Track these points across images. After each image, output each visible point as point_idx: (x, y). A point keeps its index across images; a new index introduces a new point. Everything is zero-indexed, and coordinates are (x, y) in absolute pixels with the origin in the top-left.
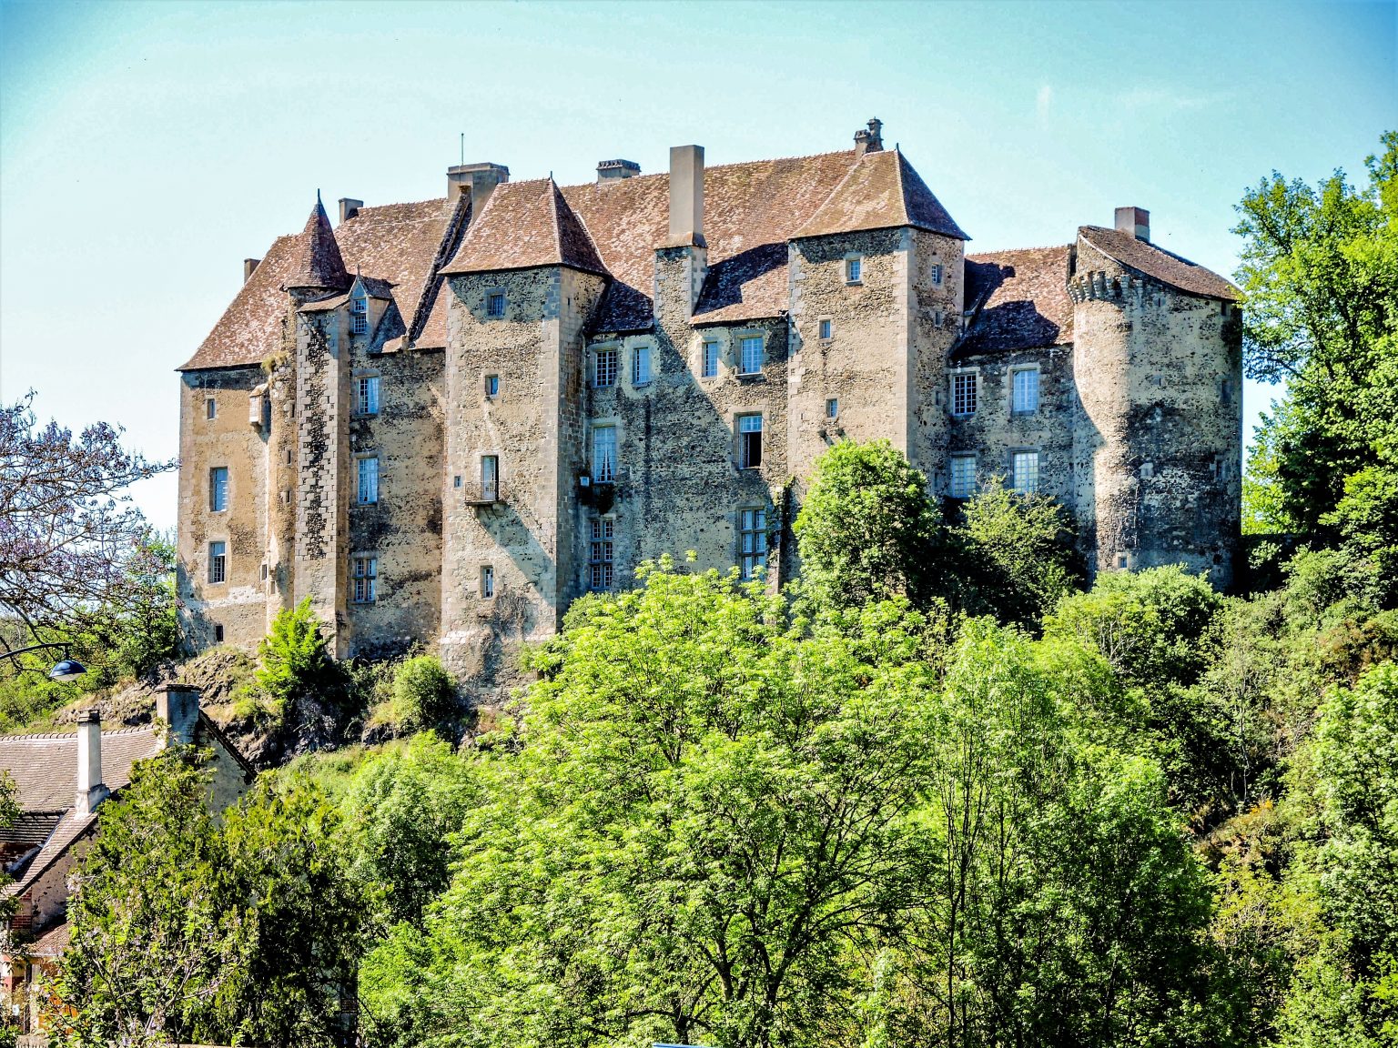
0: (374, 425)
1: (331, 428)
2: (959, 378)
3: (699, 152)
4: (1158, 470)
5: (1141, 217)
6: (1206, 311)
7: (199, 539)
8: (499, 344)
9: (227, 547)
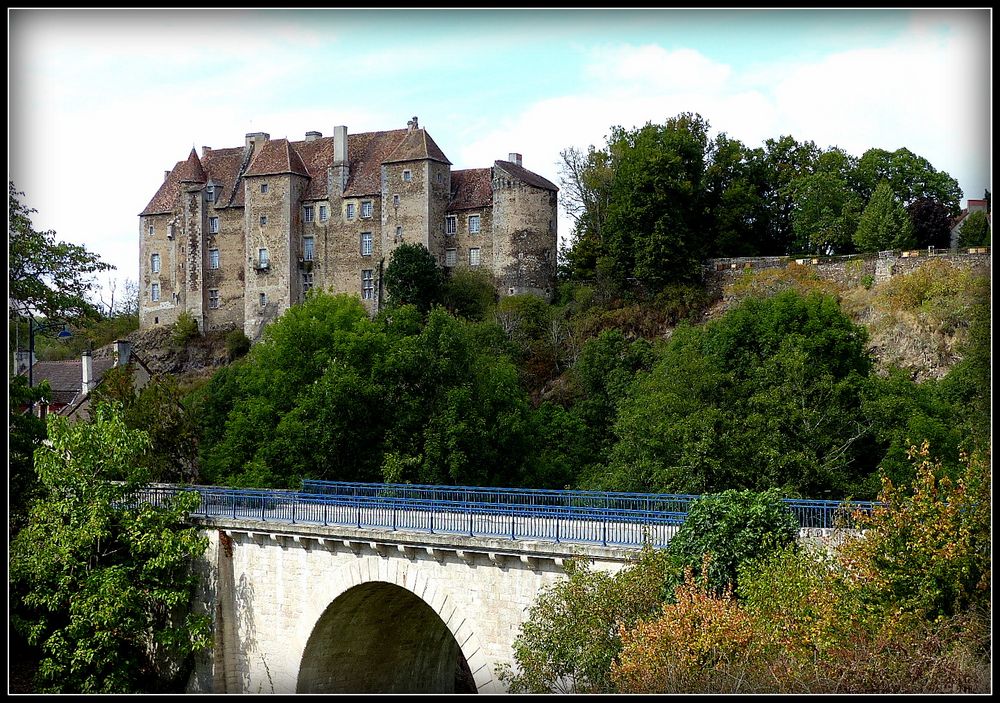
0: (216, 237)
1: (199, 238)
2: (449, 219)
3: (345, 128)
4: (526, 255)
5: (519, 157)
6: (544, 193)
7: (148, 283)
8: (265, 205)
9: (159, 286)
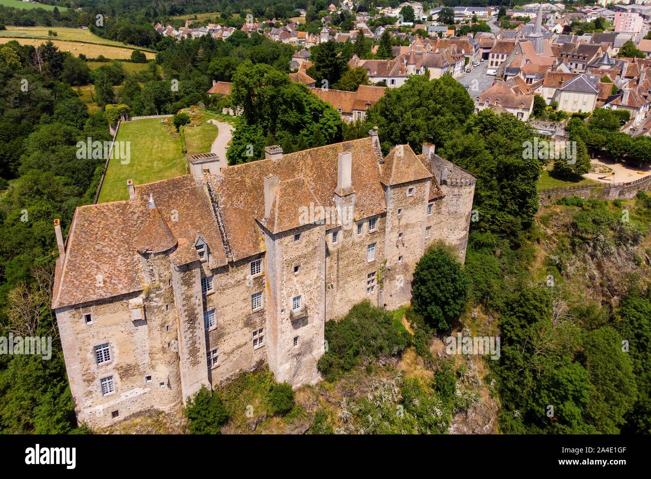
0: (212, 297)
7: (90, 381)
8: (300, 253)
9: (116, 377)
